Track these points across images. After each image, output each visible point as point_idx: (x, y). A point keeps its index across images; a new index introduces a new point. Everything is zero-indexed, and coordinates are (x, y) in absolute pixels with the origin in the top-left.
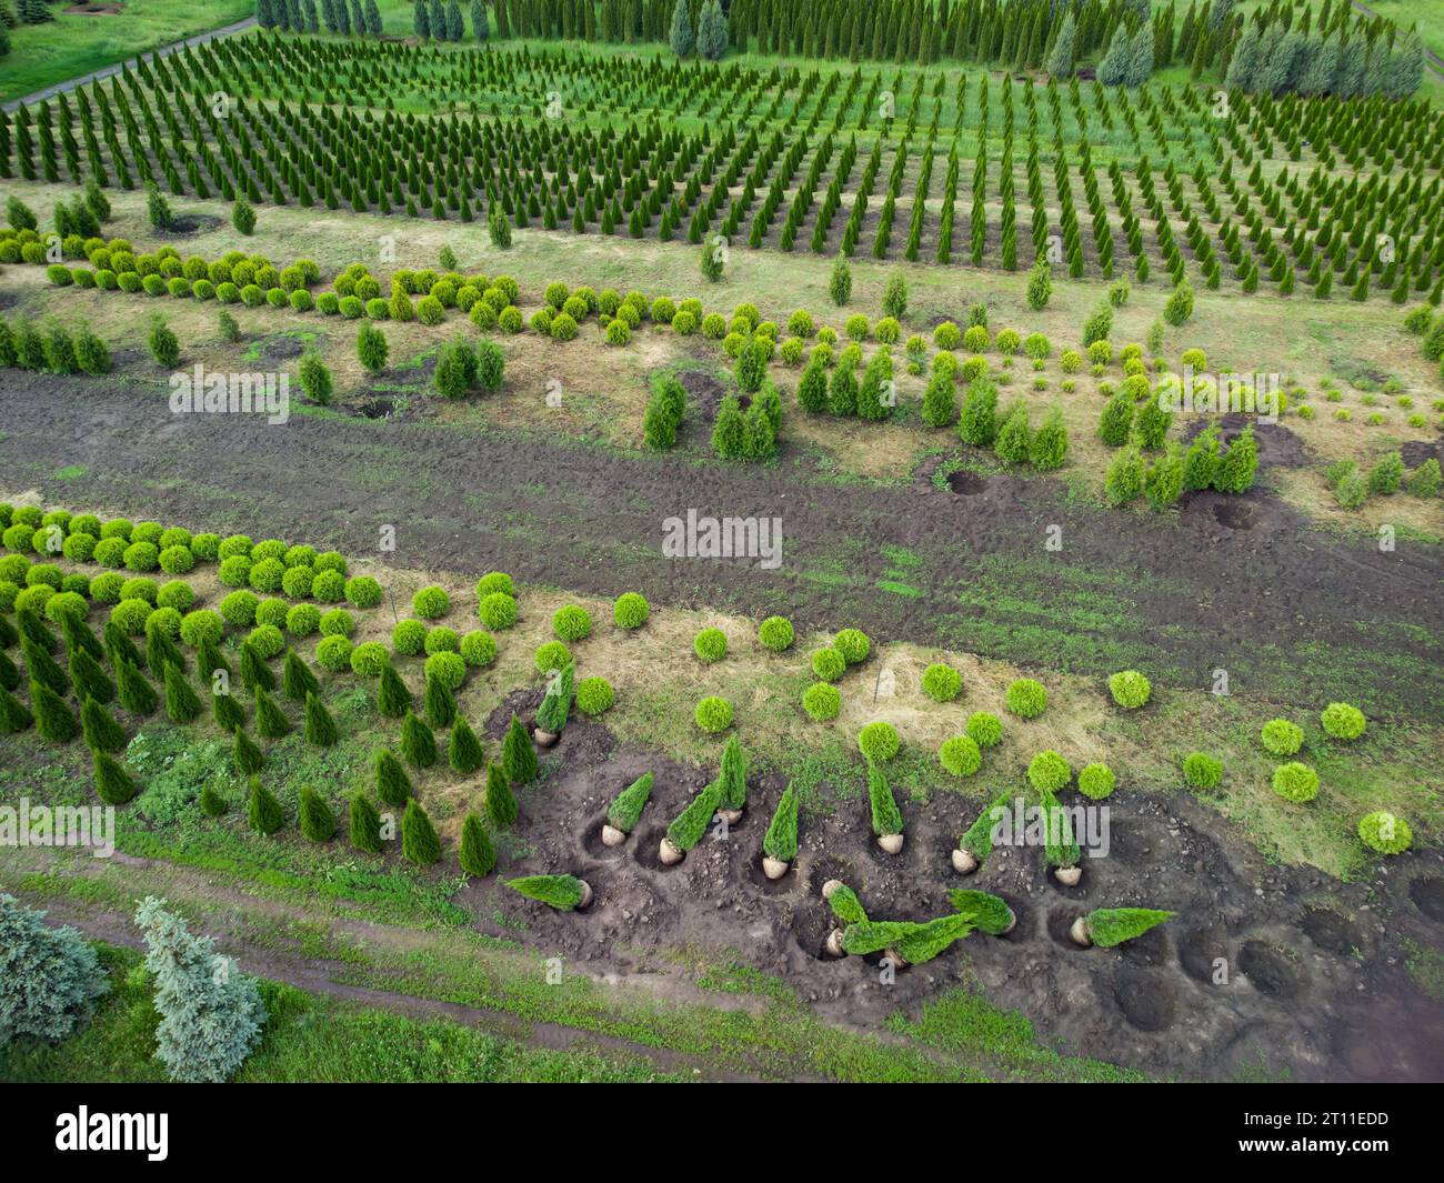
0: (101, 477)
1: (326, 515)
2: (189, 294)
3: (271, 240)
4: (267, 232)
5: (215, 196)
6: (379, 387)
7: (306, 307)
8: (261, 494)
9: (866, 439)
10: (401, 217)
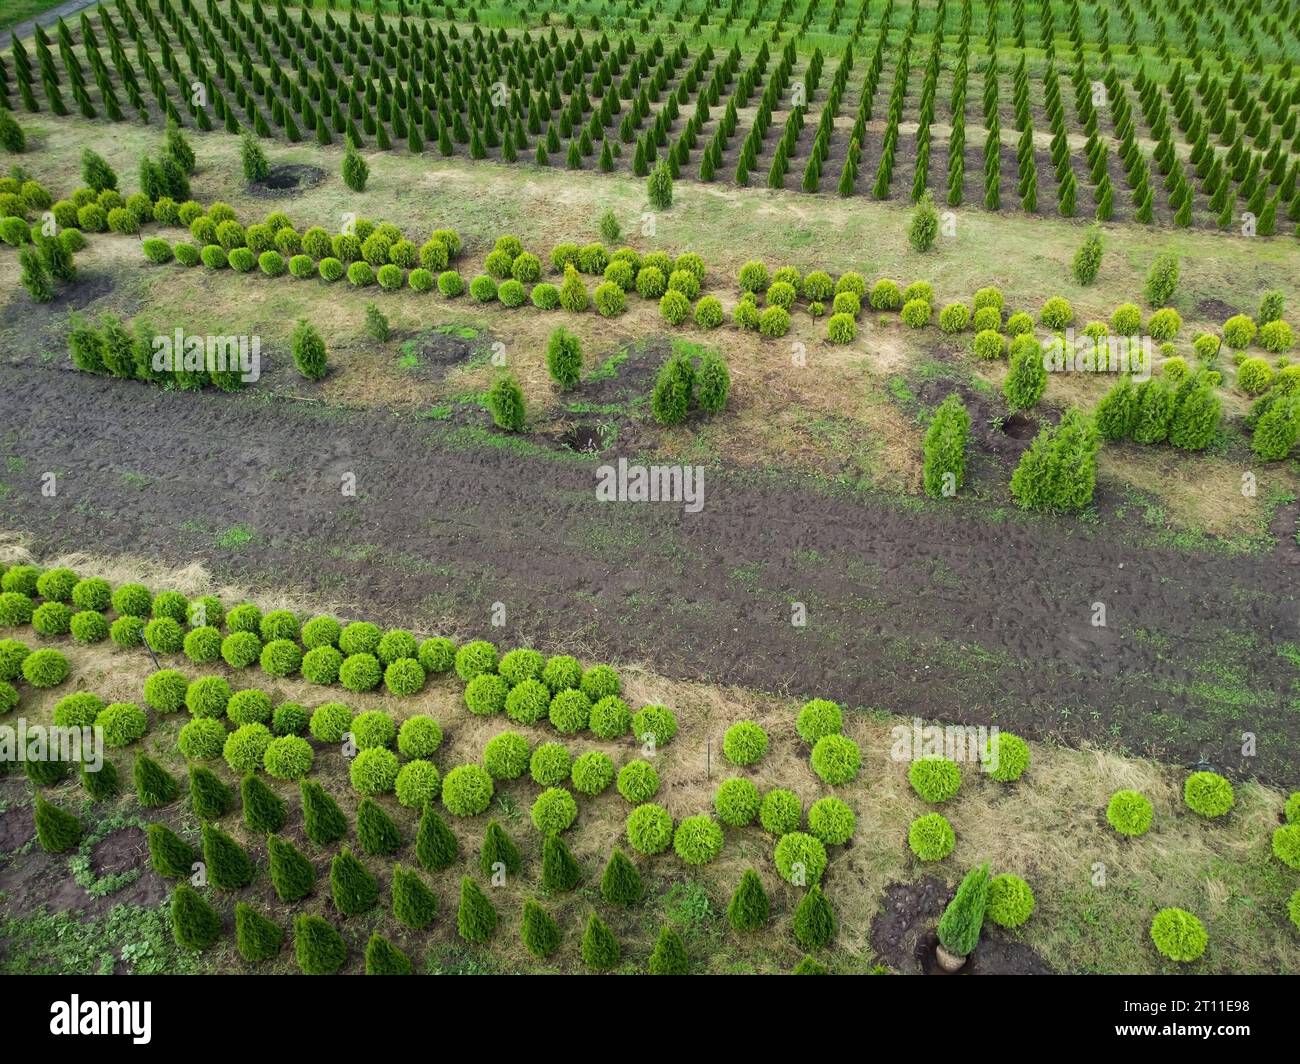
0: (273, 542)
1: (563, 600)
2: (314, 274)
3: (387, 198)
4: (380, 187)
5: (307, 139)
6: (575, 406)
7: (457, 293)
8: (477, 568)
9: (1191, 479)
10: (530, 166)
